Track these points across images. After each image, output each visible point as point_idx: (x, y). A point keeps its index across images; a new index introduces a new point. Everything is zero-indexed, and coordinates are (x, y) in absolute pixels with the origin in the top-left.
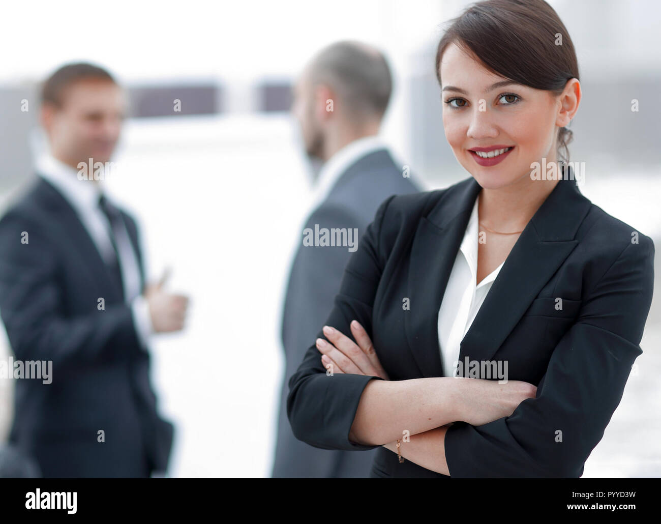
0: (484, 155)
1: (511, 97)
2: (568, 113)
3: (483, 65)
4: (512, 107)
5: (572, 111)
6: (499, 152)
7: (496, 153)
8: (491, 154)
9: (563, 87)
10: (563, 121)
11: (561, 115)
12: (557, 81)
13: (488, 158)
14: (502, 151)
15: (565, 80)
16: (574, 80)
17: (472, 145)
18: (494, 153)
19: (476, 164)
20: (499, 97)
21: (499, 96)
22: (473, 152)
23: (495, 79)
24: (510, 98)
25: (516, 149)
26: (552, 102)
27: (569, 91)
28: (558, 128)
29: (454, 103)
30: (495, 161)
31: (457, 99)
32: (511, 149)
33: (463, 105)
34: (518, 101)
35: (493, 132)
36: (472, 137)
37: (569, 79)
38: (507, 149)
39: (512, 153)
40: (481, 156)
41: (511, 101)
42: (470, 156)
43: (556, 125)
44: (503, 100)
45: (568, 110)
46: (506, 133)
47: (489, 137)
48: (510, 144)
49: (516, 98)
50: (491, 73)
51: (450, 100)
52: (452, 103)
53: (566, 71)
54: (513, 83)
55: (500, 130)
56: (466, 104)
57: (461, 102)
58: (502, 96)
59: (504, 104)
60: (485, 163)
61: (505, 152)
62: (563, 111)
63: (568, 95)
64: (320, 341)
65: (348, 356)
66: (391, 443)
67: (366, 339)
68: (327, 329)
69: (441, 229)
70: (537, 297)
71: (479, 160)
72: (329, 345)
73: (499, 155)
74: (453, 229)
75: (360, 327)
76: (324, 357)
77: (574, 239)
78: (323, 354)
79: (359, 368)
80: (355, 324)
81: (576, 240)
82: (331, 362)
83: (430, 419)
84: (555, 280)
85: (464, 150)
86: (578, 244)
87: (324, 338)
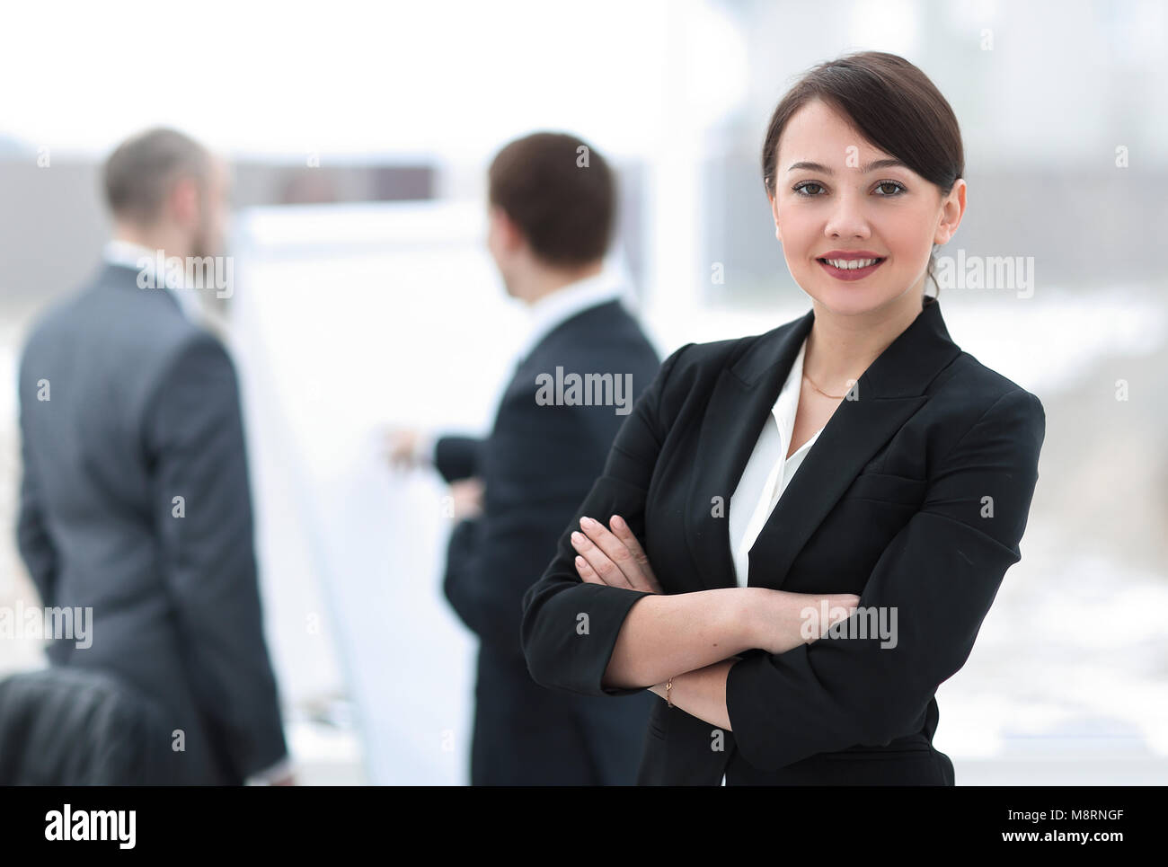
0: (843, 264)
1: (891, 188)
2: (949, 226)
4: (893, 199)
5: (952, 226)
6: (865, 263)
7: (861, 264)
8: (853, 264)
10: (943, 235)
11: (941, 227)
13: (848, 269)
14: (869, 262)
16: (962, 182)
17: (825, 249)
18: (858, 263)
19: (829, 277)
20: (875, 186)
22: (824, 261)
24: (889, 188)
25: (889, 261)
27: (954, 196)
29: (804, 190)
30: (859, 274)
31: (809, 184)
32: (880, 261)
33: (818, 193)
34: (899, 192)
35: (864, 230)
37: (957, 178)
38: (875, 260)
39: (883, 267)
40: (838, 267)
41: (889, 192)
42: (817, 268)
43: (935, 240)
44: (880, 191)
45: (949, 223)
46: (881, 237)
47: (858, 236)
48: (881, 253)
49: (898, 189)
50: (871, 146)
51: (800, 185)
52: (801, 190)
55: (873, 229)
56: (823, 191)
58: (880, 186)
59: (881, 195)
60: (843, 275)
61: (871, 265)
62: (944, 222)
64: (576, 536)
65: (613, 558)
66: (662, 684)
67: (631, 541)
68: (586, 522)
69: (748, 386)
70: (860, 474)
71: (834, 271)
72: (589, 542)
73: (865, 267)
74: (763, 385)
75: (623, 526)
76: (578, 559)
77: (923, 395)
78: (579, 555)
79: (626, 577)
80: (616, 520)
81: (925, 396)
82: (589, 567)
83: (715, 645)
84: (888, 449)
85: (810, 259)
86: (927, 401)
87: (581, 531)
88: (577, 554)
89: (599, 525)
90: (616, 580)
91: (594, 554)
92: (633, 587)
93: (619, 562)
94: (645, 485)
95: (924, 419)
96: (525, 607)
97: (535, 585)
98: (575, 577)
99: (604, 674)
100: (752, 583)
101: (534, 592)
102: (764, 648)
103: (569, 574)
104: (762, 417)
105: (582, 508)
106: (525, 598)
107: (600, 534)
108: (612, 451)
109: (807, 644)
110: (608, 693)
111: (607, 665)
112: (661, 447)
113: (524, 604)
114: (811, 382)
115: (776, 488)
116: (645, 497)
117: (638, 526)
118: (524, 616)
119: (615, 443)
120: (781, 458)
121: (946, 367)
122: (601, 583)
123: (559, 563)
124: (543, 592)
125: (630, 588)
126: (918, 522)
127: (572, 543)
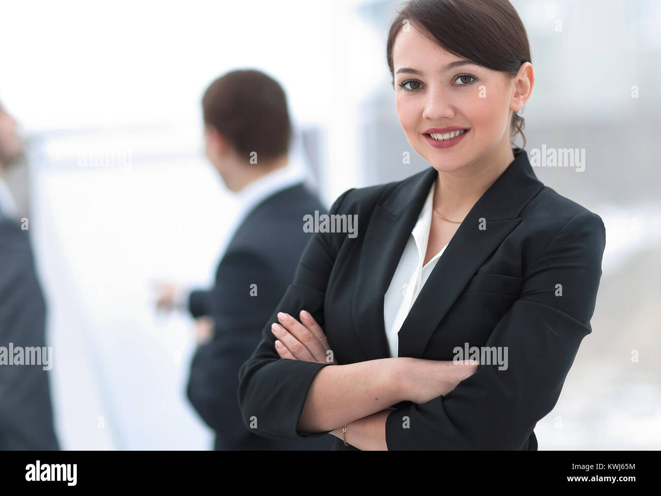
0: (439, 137)
1: (467, 78)
2: (522, 97)
3: (439, 44)
4: (468, 88)
5: (526, 96)
6: (455, 134)
7: (452, 135)
8: (446, 136)
9: (517, 70)
10: (517, 105)
11: (515, 99)
12: (513, 62)
13: (443, 140)
14: (458, 133)
15: (520, 62)
16: (527, 64)
17: (426, 127)
18: (450, 135)
19: (431, 147)
20: (455, 78)
21: (455, 76)
22: (427, 135)
23: (452, 58)
24: (465, 79)
25: (472, 131)
26: (507, 85)
27: (522, 75)
28: (512, 111)
29: (408, 86)
30: (452, 142)
31: (410, 82)
32: (466, 131)
33: (418, 87)
34: (473, 81)
35: (449, 113)
36: (428, 118)
37: (523, 62)
38: (462, 131)
39: (468, 136)
40: (436, 139)
41: (466, 82)
42: (424, 139)
43: (511, 109)
44: (459, 81)
45: (522, 95)
46: (462, 114)
47: (445, 117)
48: (466, 126)
49: (472, 79)
50: (447, 52)
51: (404, 83)
52: (406, 86)
53: (520, 53)
54: (469, 62)
55: (456, 111)
56: (421, 86)
57: (415, 84)
58: (459, 77)
59: (461, 85)
60: (440, 145)
61: (460, 135)
62: (517, 95)
63: (521, 79)
64: (275, 326)
65: (301, 340)
66: (339, 428)
67: (315, 328)
68: (282, 316)
69: (395, 216)
70: (476, 274)
71: (434, 143)
72: (284, 330)
73: (455, 138)
74: (404, 216)
75: (309, 317)
76: (277, 342)
77: (518, 217)
78: (277, 339)
79: (312, 354)
80: (304, 314)
81: (519, 218)
82: (284, 348)
83: (377, 399)
84: (495, 256)
85: (419, 134)
86: (520, 222)
87: (278, 323)
88: (276, 339)
89: (291, 318)
90: (304, 356)
91: (288, 338)
92: (317, 361)
93: (306, 343)
94: (323, 289)
95: (519, 235)
96: (241, 378)
97: (246, 362)
98: (276, 355)
99: (298, 422)
100: (401, 354)
101: (247, 366)
102: (412, 401)
103: (270, 353)
104: (406, 238)
105: (279, 306)
106: (240, 371)
107: (293, 324)
108: (299, 266)
109: (442, 396)
110: (301, 436)
111: (299, 417)
112: (334, 261)
113: (239, 375)
114: (438, 213)
115: (416, 287)
116: (323, 297)
117: (319, 316)
118: (240, 383)
119: (301, 260)
120: (419, 267)
121: (534, 197)
122: (294, 358)
123: (264, 345)
124: (253, 366)
125: (314, 361)
126: (518, 306)
127: (273, 331)
